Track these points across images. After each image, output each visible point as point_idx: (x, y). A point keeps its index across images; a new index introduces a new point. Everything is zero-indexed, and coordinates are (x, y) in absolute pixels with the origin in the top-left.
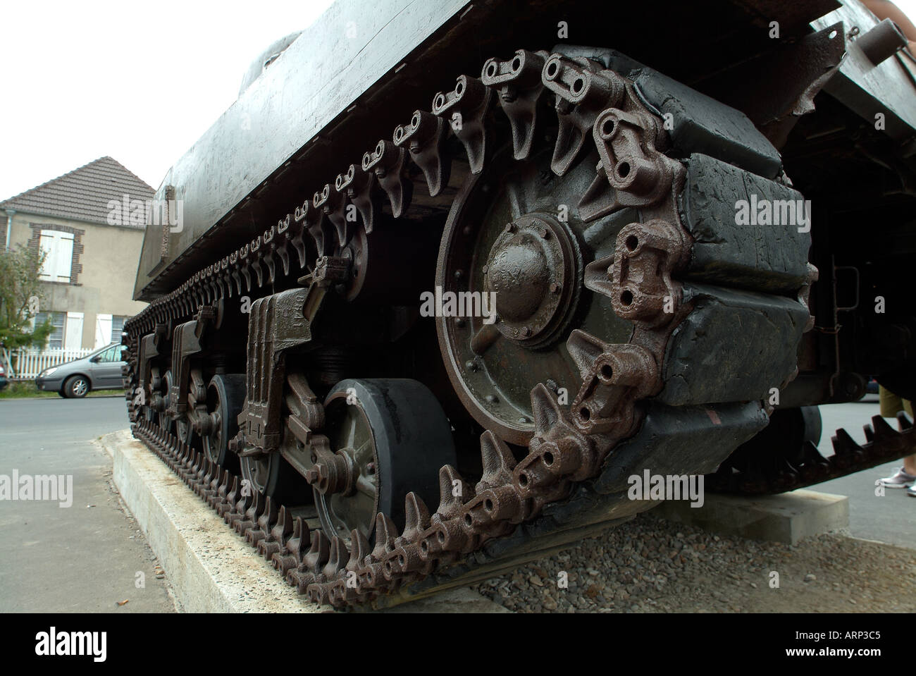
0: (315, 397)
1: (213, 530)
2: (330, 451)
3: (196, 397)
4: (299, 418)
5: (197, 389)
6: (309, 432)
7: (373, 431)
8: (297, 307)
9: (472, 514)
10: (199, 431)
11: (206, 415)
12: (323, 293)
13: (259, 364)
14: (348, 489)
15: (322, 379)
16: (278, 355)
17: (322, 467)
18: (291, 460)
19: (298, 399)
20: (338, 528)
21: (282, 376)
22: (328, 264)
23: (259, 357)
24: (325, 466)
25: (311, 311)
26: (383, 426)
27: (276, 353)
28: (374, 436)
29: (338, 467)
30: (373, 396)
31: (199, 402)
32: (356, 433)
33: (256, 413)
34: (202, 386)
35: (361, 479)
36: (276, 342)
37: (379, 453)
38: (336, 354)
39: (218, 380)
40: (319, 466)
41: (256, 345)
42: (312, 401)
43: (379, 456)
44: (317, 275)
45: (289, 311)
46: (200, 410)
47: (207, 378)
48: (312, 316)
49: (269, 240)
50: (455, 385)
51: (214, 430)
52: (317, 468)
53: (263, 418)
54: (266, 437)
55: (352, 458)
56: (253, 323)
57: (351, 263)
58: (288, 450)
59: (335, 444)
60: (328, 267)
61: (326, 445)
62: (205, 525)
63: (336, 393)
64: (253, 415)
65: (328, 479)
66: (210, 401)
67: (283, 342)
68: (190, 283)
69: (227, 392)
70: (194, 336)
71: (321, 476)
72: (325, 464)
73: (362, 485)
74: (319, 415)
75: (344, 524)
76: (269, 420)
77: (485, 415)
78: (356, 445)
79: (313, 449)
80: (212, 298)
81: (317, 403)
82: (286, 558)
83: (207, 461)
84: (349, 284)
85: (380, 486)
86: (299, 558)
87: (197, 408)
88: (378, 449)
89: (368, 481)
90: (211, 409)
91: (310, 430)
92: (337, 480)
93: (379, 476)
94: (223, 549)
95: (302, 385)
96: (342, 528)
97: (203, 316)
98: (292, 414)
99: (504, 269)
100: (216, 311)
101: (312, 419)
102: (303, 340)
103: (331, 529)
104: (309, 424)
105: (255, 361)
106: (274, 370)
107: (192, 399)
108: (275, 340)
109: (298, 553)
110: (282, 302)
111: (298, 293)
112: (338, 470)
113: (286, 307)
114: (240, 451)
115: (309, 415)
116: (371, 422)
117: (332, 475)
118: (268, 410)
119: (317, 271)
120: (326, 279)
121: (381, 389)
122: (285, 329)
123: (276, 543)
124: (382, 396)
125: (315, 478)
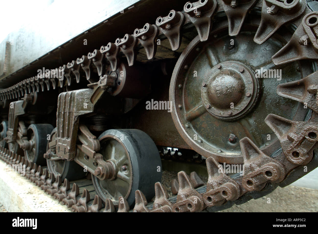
0: (95, 137)
1: (35, 193)
2: (103, 161)
3: (22, 134)
4: (87, 146)
5: (22, 130)
6: (94, 153)
7: (129, 153)
8: (86, 97)
9: (212, 197)
10: (24, 148)
11: (27, 141)
12: (103, 91)
13: (64, 121)
14: (113, 177)
15: (94, 128)
16: (76, 118)
17: (102, 168)
18: (81, 164)
19: (87, 138)
20: (105, 193)
21: (77, 127)
22: (107, 78)
23: (64, 118)
24: (104, 168)
25: (95, 99)
26: (134, 151)
27: (75, 117)
28: (129, 155)
29: (109, 168)
30: (127, 137)
31: (24, 136)
32: (115, 153)
33: (63, 143)
34: (25, 129)
35: (119, 173)
36: (75, 112)
37: (132, 163)
38: (101, 118)
39: (33, 126)
40: (101, 168)
41: (63, 113)
42: (94, 139)
43: (133, 164)
44: (101, 83)
45: (82, 99)
46: (24, 139)
47: (27, 125)
48: (95, 101)
49: (70, 67)
50: (182, 135)
51: (31, 148)
52: (99, 169)
53: (67, 145)
54: (69, 154)
55: (115, 164)
56: (60, 103)
57: (116, 79)
58: (78, 159)
59: (106, 157)
60: (107, 80)
61: (101, 158)
62: (31, 191)
63: (105, 135)
64: (61, 144)
65: (105, 174)
66: (29, 135)
67: (79, 112)
68: (20, 84)
69: (38, 132)
70: (22, 107)
71: (102, 173)
72: (103, 167)
73: (120, 176)
74: (98, 145)
75: (107, 191)
76: (71, 147)
77: (201, 149)
78: (115, 158)
79: (96, 160)
80: (32, 91)
81: (96, 140)
82: (79, 207)
83: (28, 161)
84: (115, 88)
85: (133, 177)
86: (86, 207)
87: (23, 138)
88: (132, 161)
89: (123, 174)
90: (29, 139)
91: (95, 152)
92: (109, 174)
93: (133, 173)
94: (43, 202)
95: (87, 131)
96: (106, 193)
97: (27, 99)
98: (83, 144)
99: (224, 84)
100: (33, 97)
101: (95, 147)
102: (88, 112)
103: (102, 194)
104: (94, 149)
105: (62, 120)
106: (74, 125)
107: (20, 135)
108: (75, 111)
109: (85, 205)
110: (78, 94)
111: (86, 91)
112: (110, 170)
113: (81, 97)
114: (49, 158)
115: (93, 145)
116: (127, 149)
117: (107, 172)
118: (70, 142)
119: (101, 81)
120: (106, 85)
121: (129, 134)
122: (80, 106)
123: (72, 200)
124: (131, 137)
125: (99, 173)
